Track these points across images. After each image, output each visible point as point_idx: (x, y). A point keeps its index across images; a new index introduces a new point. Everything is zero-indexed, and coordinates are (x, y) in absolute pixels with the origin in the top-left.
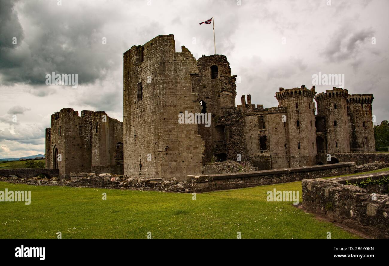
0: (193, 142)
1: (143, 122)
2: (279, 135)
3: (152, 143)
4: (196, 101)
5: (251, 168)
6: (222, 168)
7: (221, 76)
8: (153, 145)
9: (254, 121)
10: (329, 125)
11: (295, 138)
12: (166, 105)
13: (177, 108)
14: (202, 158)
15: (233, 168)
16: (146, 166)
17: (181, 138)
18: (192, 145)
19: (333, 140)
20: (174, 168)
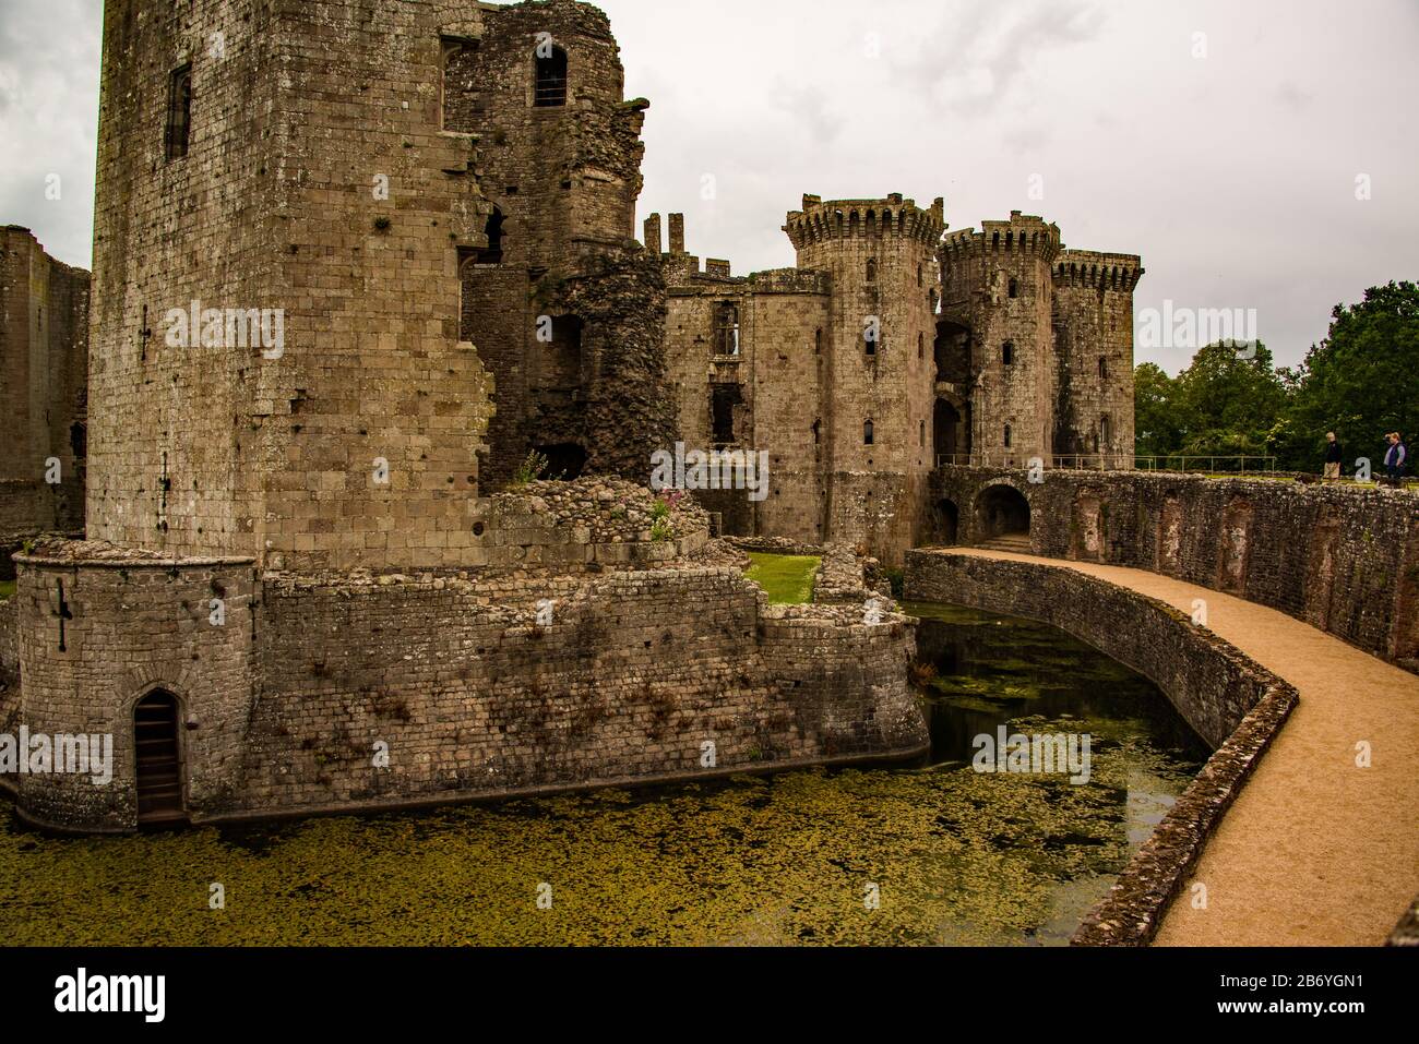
0: (436, 375)
1: (185, 266)
2: (794, 383)
3: (224, 373)
4: (461, 173)
5: (698, 515)
6: (570, 510)
7: (577, 98)
8: (228, 384)
9: (696, 319)
10: (983, 359)
11: (856, 400)
12: (304, 178)
13: (361, 198)
14: (474, 459)
15: (624, 514)
16: (191, 486)
17: (376, 354)
18: (427, 389)
19: (997, 418)
20: (333, 504)
